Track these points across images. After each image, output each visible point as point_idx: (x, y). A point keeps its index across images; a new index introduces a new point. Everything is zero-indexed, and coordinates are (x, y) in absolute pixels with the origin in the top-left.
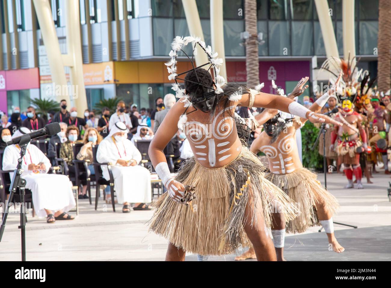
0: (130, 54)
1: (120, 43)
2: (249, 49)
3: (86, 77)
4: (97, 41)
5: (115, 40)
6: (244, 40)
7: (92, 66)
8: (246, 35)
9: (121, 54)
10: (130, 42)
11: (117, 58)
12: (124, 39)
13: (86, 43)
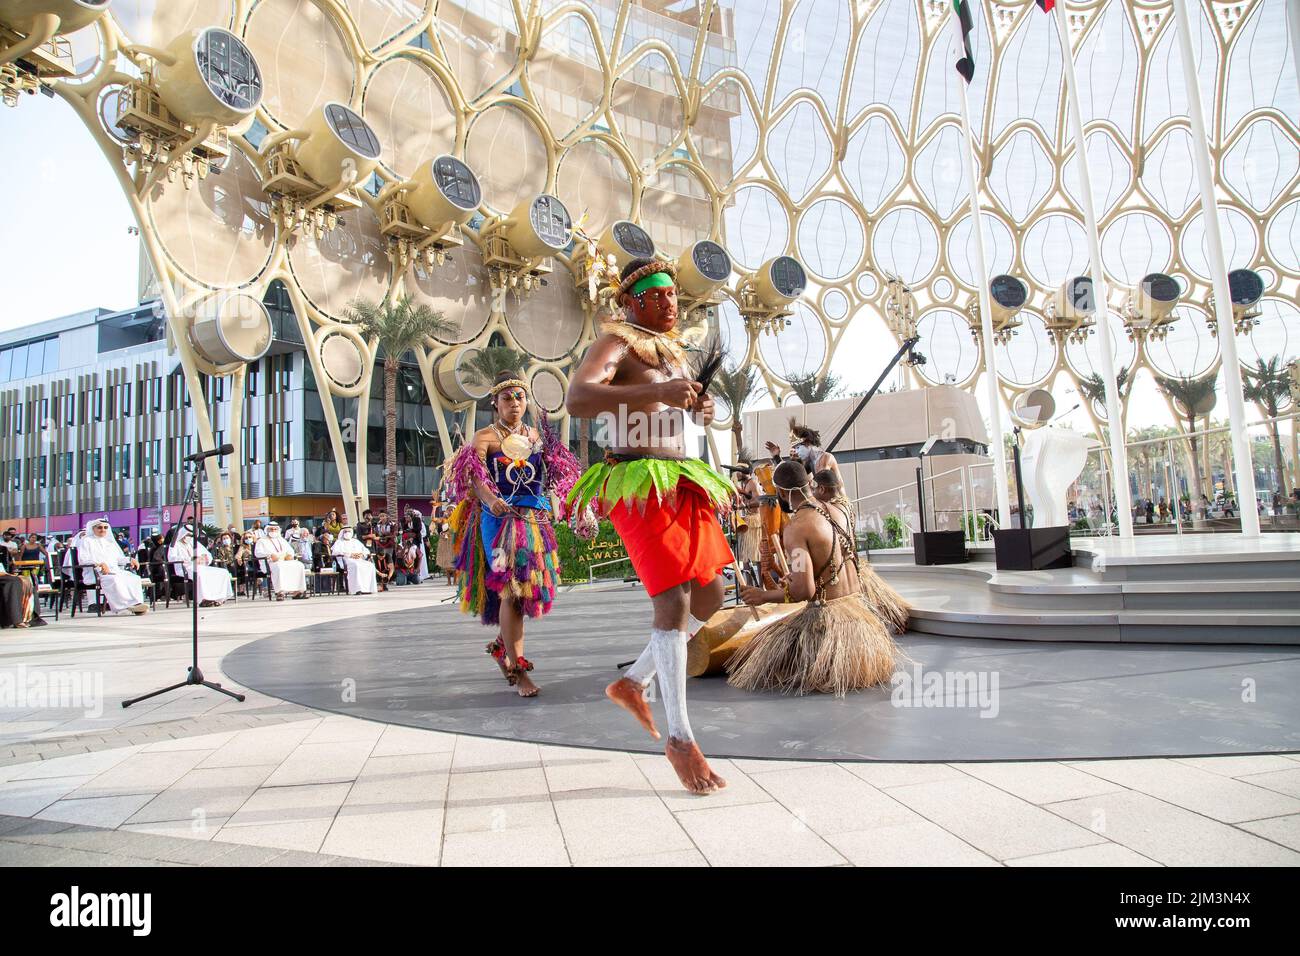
0: (284, 490)
1: (276, 481)
2: (389, 483)
3: (243, 511)
4: (255, 479)
5: (272, 478)
6: (385, 477)
7: (250, 501)
8: (387, 472)
9: (276, 492)
10: (284, 480)
11: (272, 494)
12: (279, 478)
13: (245, 481)
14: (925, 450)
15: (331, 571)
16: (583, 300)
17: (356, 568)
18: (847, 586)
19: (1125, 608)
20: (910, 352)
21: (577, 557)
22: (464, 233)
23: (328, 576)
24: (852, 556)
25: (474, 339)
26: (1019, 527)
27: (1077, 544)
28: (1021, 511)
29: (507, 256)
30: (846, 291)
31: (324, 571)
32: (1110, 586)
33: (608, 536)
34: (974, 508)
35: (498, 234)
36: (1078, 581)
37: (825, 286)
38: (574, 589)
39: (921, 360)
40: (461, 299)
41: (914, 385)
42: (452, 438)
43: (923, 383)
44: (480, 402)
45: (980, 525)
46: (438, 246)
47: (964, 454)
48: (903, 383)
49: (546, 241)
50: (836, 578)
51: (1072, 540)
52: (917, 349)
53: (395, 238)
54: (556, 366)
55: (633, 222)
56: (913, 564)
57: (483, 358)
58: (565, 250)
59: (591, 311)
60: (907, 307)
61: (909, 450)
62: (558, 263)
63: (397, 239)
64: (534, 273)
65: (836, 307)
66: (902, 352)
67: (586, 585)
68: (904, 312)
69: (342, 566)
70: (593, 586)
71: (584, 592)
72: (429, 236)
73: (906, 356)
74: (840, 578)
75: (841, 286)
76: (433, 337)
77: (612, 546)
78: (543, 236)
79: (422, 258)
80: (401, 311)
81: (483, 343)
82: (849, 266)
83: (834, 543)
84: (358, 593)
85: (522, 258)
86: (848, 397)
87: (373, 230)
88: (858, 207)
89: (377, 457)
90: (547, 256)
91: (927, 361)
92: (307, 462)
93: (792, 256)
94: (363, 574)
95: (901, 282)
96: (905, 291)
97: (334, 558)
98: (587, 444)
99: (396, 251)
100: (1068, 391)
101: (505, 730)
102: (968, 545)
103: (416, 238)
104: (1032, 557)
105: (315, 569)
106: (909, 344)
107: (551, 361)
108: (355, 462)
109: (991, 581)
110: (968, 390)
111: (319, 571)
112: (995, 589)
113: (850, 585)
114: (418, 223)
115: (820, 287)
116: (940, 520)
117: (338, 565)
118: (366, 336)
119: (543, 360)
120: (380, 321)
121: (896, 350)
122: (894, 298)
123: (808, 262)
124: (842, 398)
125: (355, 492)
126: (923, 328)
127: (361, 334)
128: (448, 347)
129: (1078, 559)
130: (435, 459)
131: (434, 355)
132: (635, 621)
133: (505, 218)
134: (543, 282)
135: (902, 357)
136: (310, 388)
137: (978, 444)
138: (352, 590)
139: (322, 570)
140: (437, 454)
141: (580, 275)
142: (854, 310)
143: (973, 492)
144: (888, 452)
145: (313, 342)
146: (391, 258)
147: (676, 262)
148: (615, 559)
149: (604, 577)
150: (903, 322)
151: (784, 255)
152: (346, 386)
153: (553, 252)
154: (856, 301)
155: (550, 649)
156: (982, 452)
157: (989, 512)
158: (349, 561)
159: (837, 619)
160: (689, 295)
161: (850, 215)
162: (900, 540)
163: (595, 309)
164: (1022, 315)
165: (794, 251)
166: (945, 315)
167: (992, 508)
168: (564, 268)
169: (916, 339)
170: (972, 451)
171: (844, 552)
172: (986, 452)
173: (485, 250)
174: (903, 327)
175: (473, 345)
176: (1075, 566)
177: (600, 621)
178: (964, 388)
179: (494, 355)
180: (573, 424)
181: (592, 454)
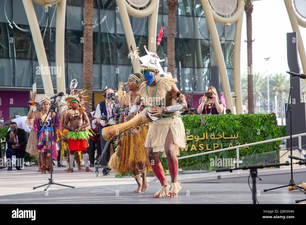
33: (195, 130)
42: (42, 32)
77: (198, 139)
98: (174, 41)
130: (26, 52)
140: (27, 46)
148: (200, 152)
149: (189, 169)
180: (160, 20)
181: (178, 50)
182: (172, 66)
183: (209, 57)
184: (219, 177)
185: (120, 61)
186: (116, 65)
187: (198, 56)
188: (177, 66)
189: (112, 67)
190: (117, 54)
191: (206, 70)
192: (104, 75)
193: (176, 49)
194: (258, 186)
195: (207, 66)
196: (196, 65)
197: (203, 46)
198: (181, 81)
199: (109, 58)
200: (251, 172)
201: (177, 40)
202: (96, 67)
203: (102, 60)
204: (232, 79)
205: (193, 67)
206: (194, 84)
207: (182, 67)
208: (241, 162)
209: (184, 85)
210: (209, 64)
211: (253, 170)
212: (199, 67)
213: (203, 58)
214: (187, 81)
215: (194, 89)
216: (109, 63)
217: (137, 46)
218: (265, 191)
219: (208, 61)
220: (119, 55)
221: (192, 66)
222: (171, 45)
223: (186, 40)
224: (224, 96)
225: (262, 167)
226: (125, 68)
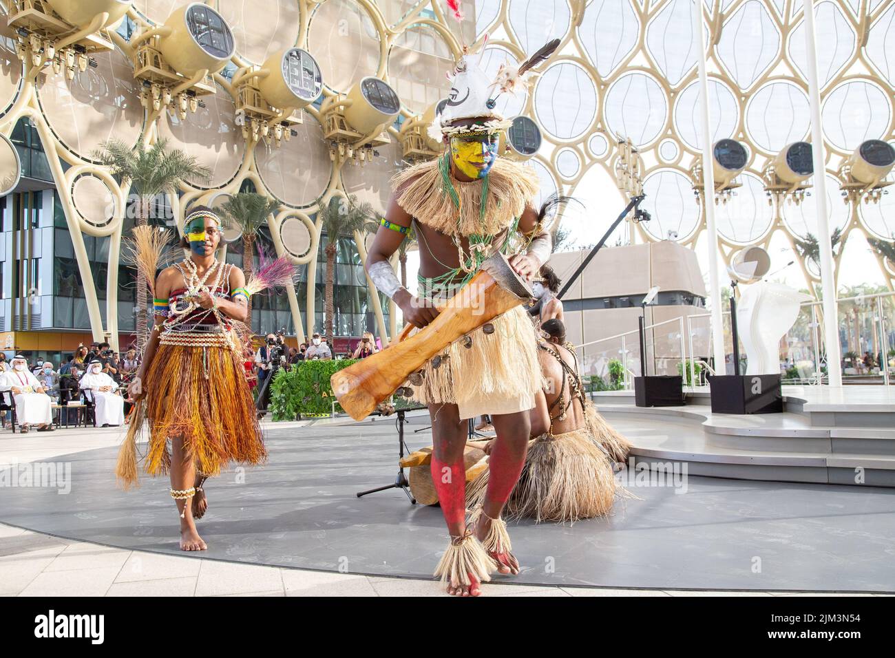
0: (31, 325)
1: (23, 316)
2: (139, 320)
5: (18, 314)
9: (22, 326)
10: (31, 316)
11: (18, 329)
12: (26, 313)
14: (647, 300)
15: (79, 404)
16: (331, 152)
17: (103, 401)
18: (574, 421)
19: (833, 452)
20: (636, 209)
21: (321, 393)
22: (217, 81)
23: (75, 409)
24: (579, 394)
25: (225, 185)
26: (733, 373)
27: (787, 391)
28: (736, 359)
29: (259, 106)
30: (578, 151)
31: (71, 404)
32: (819, 431)
34: (692, 355)
35: (250, 84)
36: (789, 425)
37: (559, 145)
38: (317, 423)
39: (646, 217)
40: (213, 146)
41: (639, 241)
43: (646, 238)
44: (229, 244)
45: (696, 371)
46: (191, 93)
47: (683, 305)
48: (628, 237)
49: (296, 93)
50: (565, 415)
51: (783, 388)
52: (642, 206)
53: (147, 83)
54: (304, 213)
55: (380, 79)
56: (633, 406)
57: (234, 202)
58: (315, 102)
59: (338, 162)
60: (634, 167)
61: (633, 301)
62: (309, 115)
63: (150, 84)
64: (285, 124)
65: (568, 164)
66: (628, 209)
67: (328, 420)
68: (631, 171)
69: (90, 399)
70: (335, 421)
71: (326, 426)
72: (182, 82)
73: (632, 212)
74: (568, 415)
75: (573, 146)
76: (185, 181)
78: (294, 88)
79: (174, 104)
80: (154, 154)
81: (234, 189)
82: (582, 128)
83: (564, 382)
84: (105, 426)
85: (274, 109)
86: (577, 249)
87: (126, 73)
88: (593, 71)
89: (128, 295)
90: (297, 108)
91: (652, 218)
92: (56, 298)
93: (529, 116)
94: (111, 406)
95: (630, 143)
96: (634, 152)
97: (83, 392)
98: (332, 287)
99: (149, 95)
100: (783, 250)
101: (250, 555)
102: (685, 390)
103: (170, 84)
104: (745, 403)
105: (63, 402)
106: (635, 202)
107: (300, 208)
108: (106, 299)
109: (704, 423)
110: (689, 246)
111: (66, 403)
112: (710, 430)
113: (576, 422)
114: (171, 69)
115: (554, 146)
116: (659, 366)
117: (86, 398)
118: (119, 177)
119: (292, 207)
120: (133, 164)
121: (623, 207)
122: (623, 158)
123: (544, 124)
124: (571, 250)
125: (105, 328)
126: (649, 187)
127: (115, 176)
128: (200, 192)
129: (789, 406)
131: (186, 198)
132: (373, 454)
133: (257, 69)
134: (294, 133)
135: (628, 214)
136: (61, 226)
137: (697, 296)
138: (99, 422)
139: (69, 402)
141: (329, 128)
142: (585, 168)
143: (691, 340)
144: (612, 302)
145: (64, 181)
146: (144, 102)
147: (420, 118)
150: (631, 181)
151: (521, 115)
152: (98, 226)
153: (303, 105)
154: (587, 161)
155: (293, 479)
156: (700, 303)
157: (705, 360)
158: (97, 394)
159: (566, 453)
160: (432, 150)
161: (584, 77)
162: (622, 383)
163: (342, 160)
164: (742, 177)
165: (531, 112)
166: (669, 175)
167: (709, 356)
168: (313, 120)
169: (642, 197)
170: (691, 303)
171: (572, 391)
172: (704, 304)
173: (238, 100)
174: (630, 186)
175: (225, 191)
176: (786, 411)
177: (341, 453)
178: (685, 244)
179: (246, 201)
180: (319, 268)
181: (336, 296)
182: (330, 311)
183: (366, 303)
184: (373, 420)
185: (279, 307)
186: (275, 310)
187: (355, 302)
188: (336, 312)
189: (271, 313)
190: (276, 300)
191: (363, 316)
192: (263, 320)
193: (334, 295)
194: (405, 427)
195: (364, 312)
196: (354, 311)
197: (361, 293)
198: (339, 327)
199: (268, 304)
200: (398, 415)
201: (336, 287)
202: (255, 312)
203: (261, 306)
204: (388, 324)
205: (351, 313)
206: (352, 329)
207: (341, 312)
208: (395, 404)
209: (342, 331)
210: (367, 310)
211: (401, 414)
212: (357, 313)
213: (361, 304)
214: (345, 326)
215: (353, 335)
216: (268, 309)
217: (296, 291)
218: (416, 431)
219: (365, 307)
220: (278, 301)
221: (350, 311)
222: (329, 291)
223: (345, 287)
224: (381, 342)
225: (408, 410)
226: (285, 313)
